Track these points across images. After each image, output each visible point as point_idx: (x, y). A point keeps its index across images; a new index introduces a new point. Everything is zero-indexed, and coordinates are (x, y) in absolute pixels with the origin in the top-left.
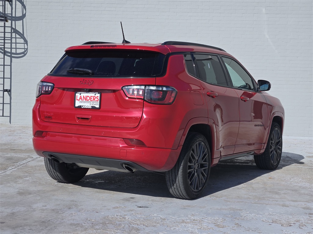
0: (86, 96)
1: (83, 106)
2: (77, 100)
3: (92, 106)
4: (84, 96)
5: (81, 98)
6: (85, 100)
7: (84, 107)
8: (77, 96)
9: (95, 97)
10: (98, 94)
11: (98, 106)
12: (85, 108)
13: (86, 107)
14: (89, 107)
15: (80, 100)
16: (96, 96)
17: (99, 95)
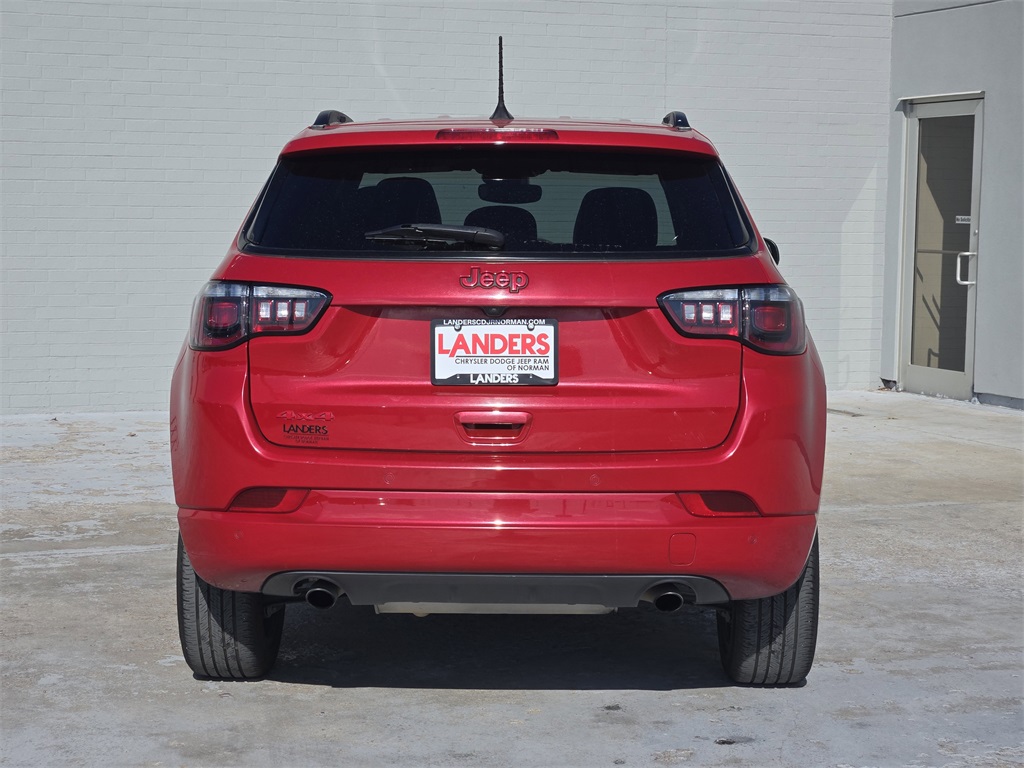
0: (490, 333)
1: (475, 377)
2: (442, 351)
3: (520, 376)
4: (476, 338)
5: (460, 343)
6: (486, 351)
7: (480, 378)
8: (441, 336)
9: (531, 337)
10: (547, 324)
11: (548, 374)
12: (489, 384)
13: (492, 380)
14: (508, 380)
15: (460, 352)
16: (536, 333)
17: (549, 330)
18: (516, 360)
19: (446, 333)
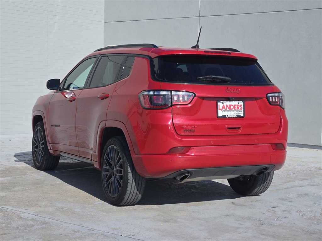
0: (230, 104)
1: (227, 116)
3: (237, 115)
4: (227, 105)
5: (223, 107)
6: (229, 109)
7: (228, 116)
9: (239, 105)
11: (242, 115)
12: (230, 118)
13: (231, 117)
14: (234, 116)
15: (224, 109)
16: (240, 104)
17: (242, 104)
18: (236, 111)
19: (220, 104)
